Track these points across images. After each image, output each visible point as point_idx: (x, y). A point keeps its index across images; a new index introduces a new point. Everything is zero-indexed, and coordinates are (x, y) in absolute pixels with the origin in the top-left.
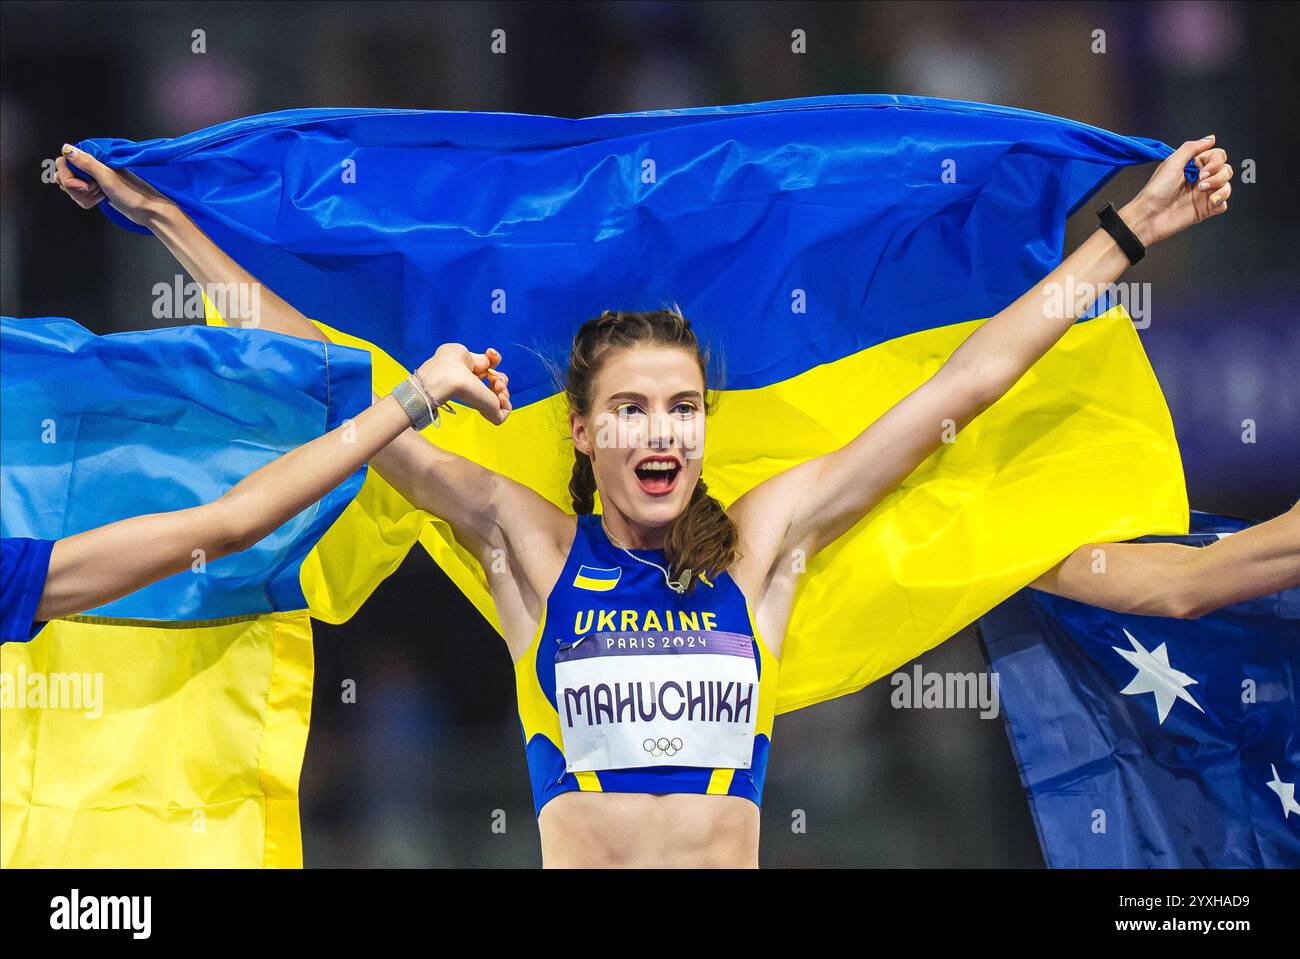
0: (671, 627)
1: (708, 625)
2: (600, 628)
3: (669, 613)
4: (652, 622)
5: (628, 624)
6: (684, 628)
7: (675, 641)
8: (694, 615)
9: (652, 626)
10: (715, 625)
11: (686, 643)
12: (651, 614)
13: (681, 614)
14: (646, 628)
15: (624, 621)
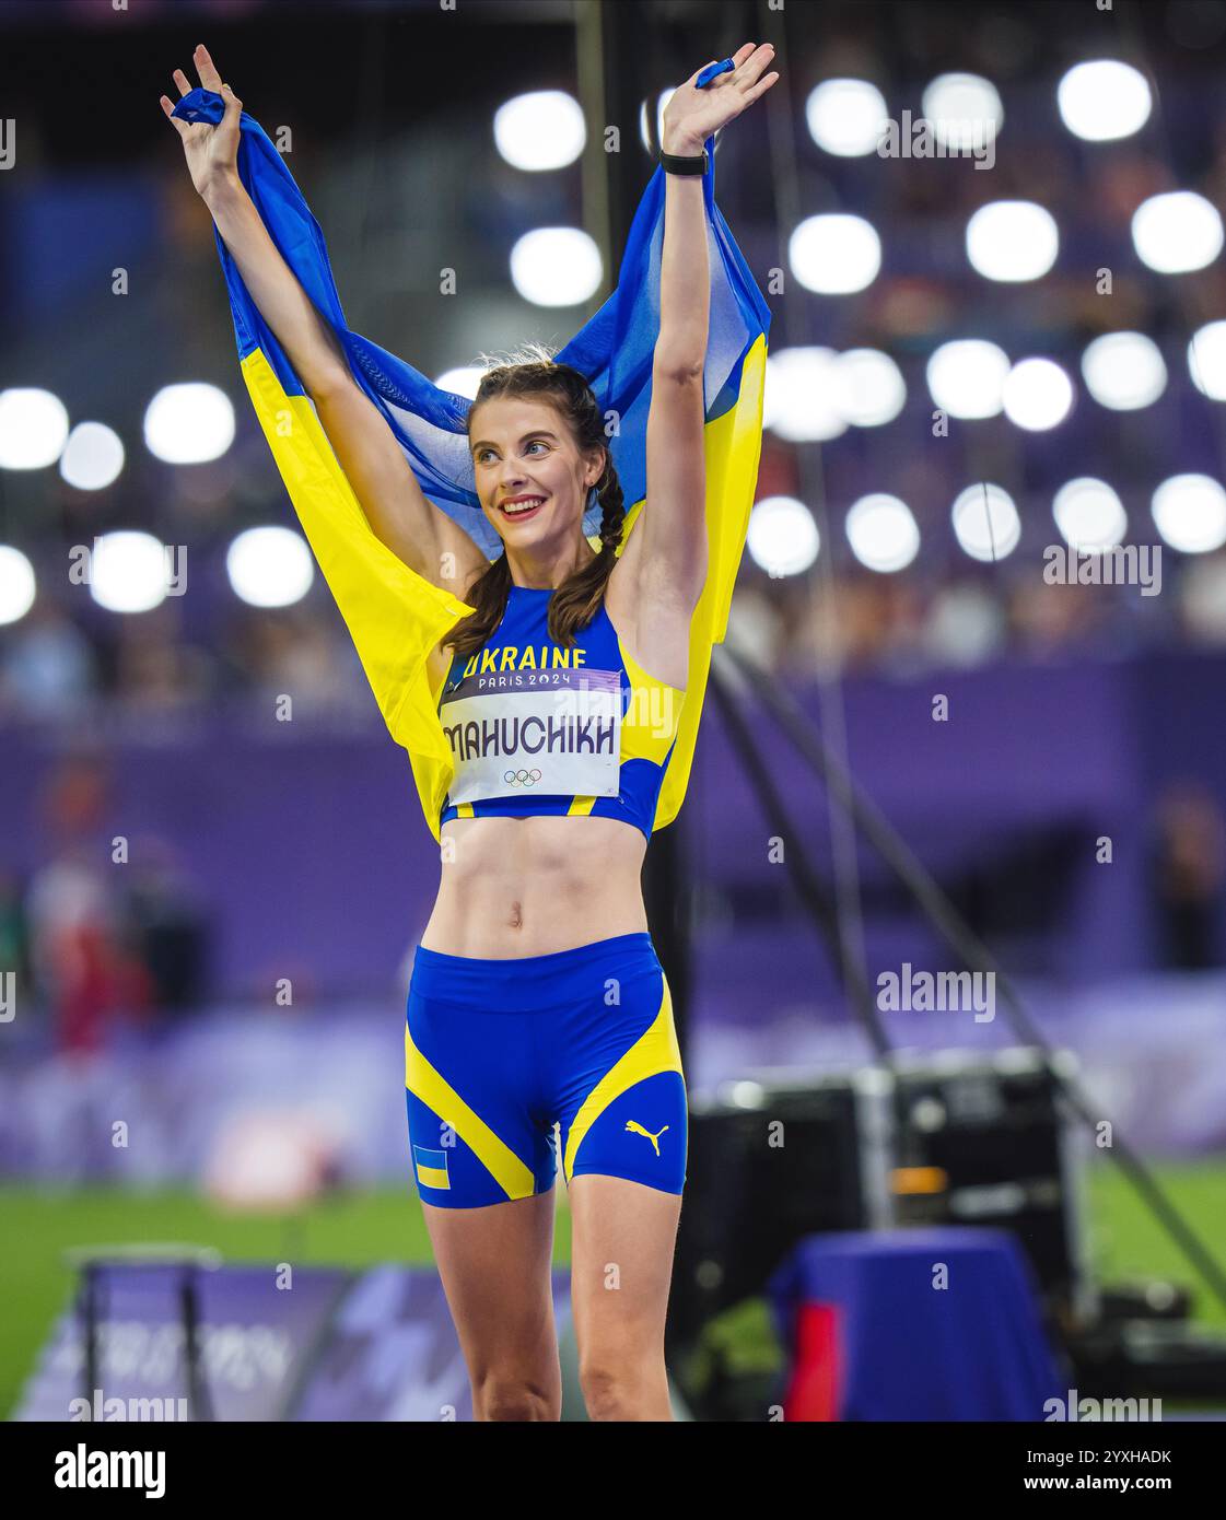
0: (543, 665)
1: (577, 661)
2: (483, 671)
3: (545, 650)
4: (528, 660)
5: (507, 663)
6: (555, 666)
7: (541, 679)
8: (567, 652)
9: (528, 664)
10: (583, 662)
11: (551, 680)
12: (530, 650)
13: (556, 650)
14: (521, 667)
15: (505, 659)
